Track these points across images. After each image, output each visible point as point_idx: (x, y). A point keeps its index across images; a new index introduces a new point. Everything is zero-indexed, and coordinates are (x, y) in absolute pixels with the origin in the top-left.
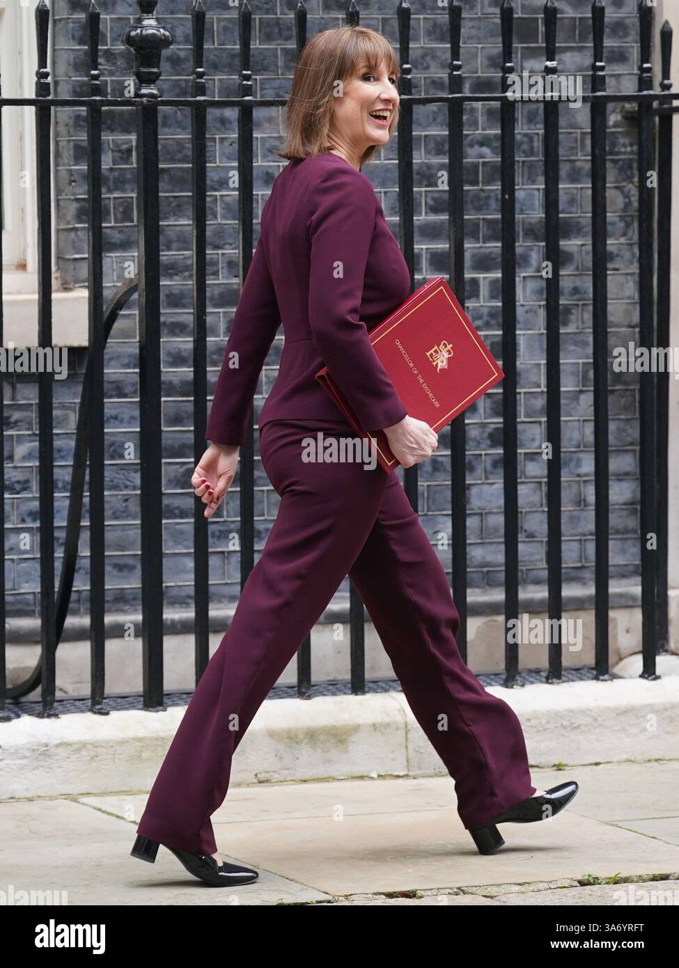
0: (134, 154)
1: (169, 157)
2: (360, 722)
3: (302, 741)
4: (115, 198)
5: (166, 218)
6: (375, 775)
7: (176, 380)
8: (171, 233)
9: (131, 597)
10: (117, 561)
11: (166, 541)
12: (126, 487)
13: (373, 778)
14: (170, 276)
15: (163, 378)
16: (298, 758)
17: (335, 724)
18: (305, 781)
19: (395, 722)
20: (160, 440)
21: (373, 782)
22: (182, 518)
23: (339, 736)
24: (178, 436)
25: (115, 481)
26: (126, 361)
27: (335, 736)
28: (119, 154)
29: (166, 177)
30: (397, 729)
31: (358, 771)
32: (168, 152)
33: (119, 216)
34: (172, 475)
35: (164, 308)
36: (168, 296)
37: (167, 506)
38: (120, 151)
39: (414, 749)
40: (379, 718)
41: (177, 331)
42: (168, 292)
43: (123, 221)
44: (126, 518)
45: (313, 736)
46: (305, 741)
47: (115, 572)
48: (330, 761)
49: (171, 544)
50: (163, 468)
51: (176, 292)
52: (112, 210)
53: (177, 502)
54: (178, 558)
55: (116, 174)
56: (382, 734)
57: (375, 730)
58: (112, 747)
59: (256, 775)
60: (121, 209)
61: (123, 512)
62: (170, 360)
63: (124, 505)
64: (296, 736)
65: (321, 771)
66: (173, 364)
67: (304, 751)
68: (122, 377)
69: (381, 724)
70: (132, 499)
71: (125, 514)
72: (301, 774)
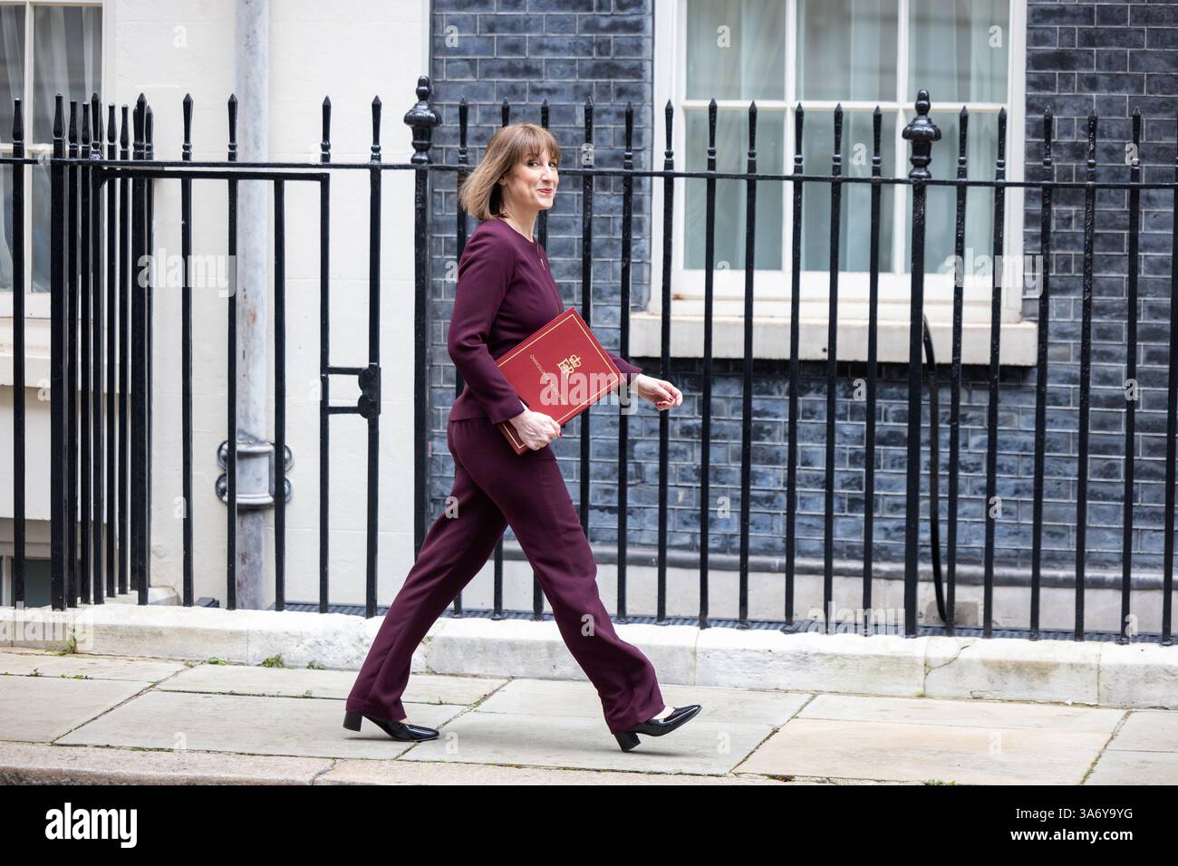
0: (1073, 221)
1: (1102, 225)
2: (1060, 661)
3: (1010, 671)
4: (1057, 255)
5: (1098, 271)
6: (1070, 703)
7: (1102, 395)
8: (1102, 283)
9: (1060, 557)
10: (1050, 529)
11: (1090, 517)
12: (1059, 474)
13: (1067, 705)
14: (1101, 316)
15: (1091, 393)
16: (1006, 683)
17: (1039, 660)
18: (1011, 701)
19: (1089, 664)
20: (1087, 440)
21: (1068, 708)
22: (1104, 500)
23: (1042, 671)
24: (1103, 437)
25: (1051, 469)
26: (1061, 378)
27: (1037, 669)
28: (1062, 221)
29: (1100, 240)
30: (1091, 669)
31: (1056, 698)
32: (1102, 221)
33: (1060, 268)
34: (1097, 467)
35: (1094, 339)
36: (1098, 331)
37: (1092, 491)
38: (1062, 219)
39: (1104, 686)
40: (1077, 659)
41: (1105, 357)
42: (1098, 327)
43: (1063, 272)
44: (1059, 497)
45: (1019, 668)
46: (1013, 671)
47: (1048, 537)
48: (1033, 688)
49: (1094, 519)
50: (1089, 462)
51: (1105, 328)
52: (1054, 263)
53: (1100, 488)
54: (1100, 531)
55: (1059, 236)
56: (1078, 672)
57: (1072, 668)
58: (857, 660)
59: (971, 692)
60: (1062, 263)
61: (1055, 492)
62: (1098, 379)
63: (1057, 487)
64: (1006, 667)
65: (1026, 695)
66: (1101, 383)
67: (1012, 679)
68: (1058, 390)
69: (1076, 664)
70: (1063, 484)
71: (1057, 495)
72: (1007, 696)
